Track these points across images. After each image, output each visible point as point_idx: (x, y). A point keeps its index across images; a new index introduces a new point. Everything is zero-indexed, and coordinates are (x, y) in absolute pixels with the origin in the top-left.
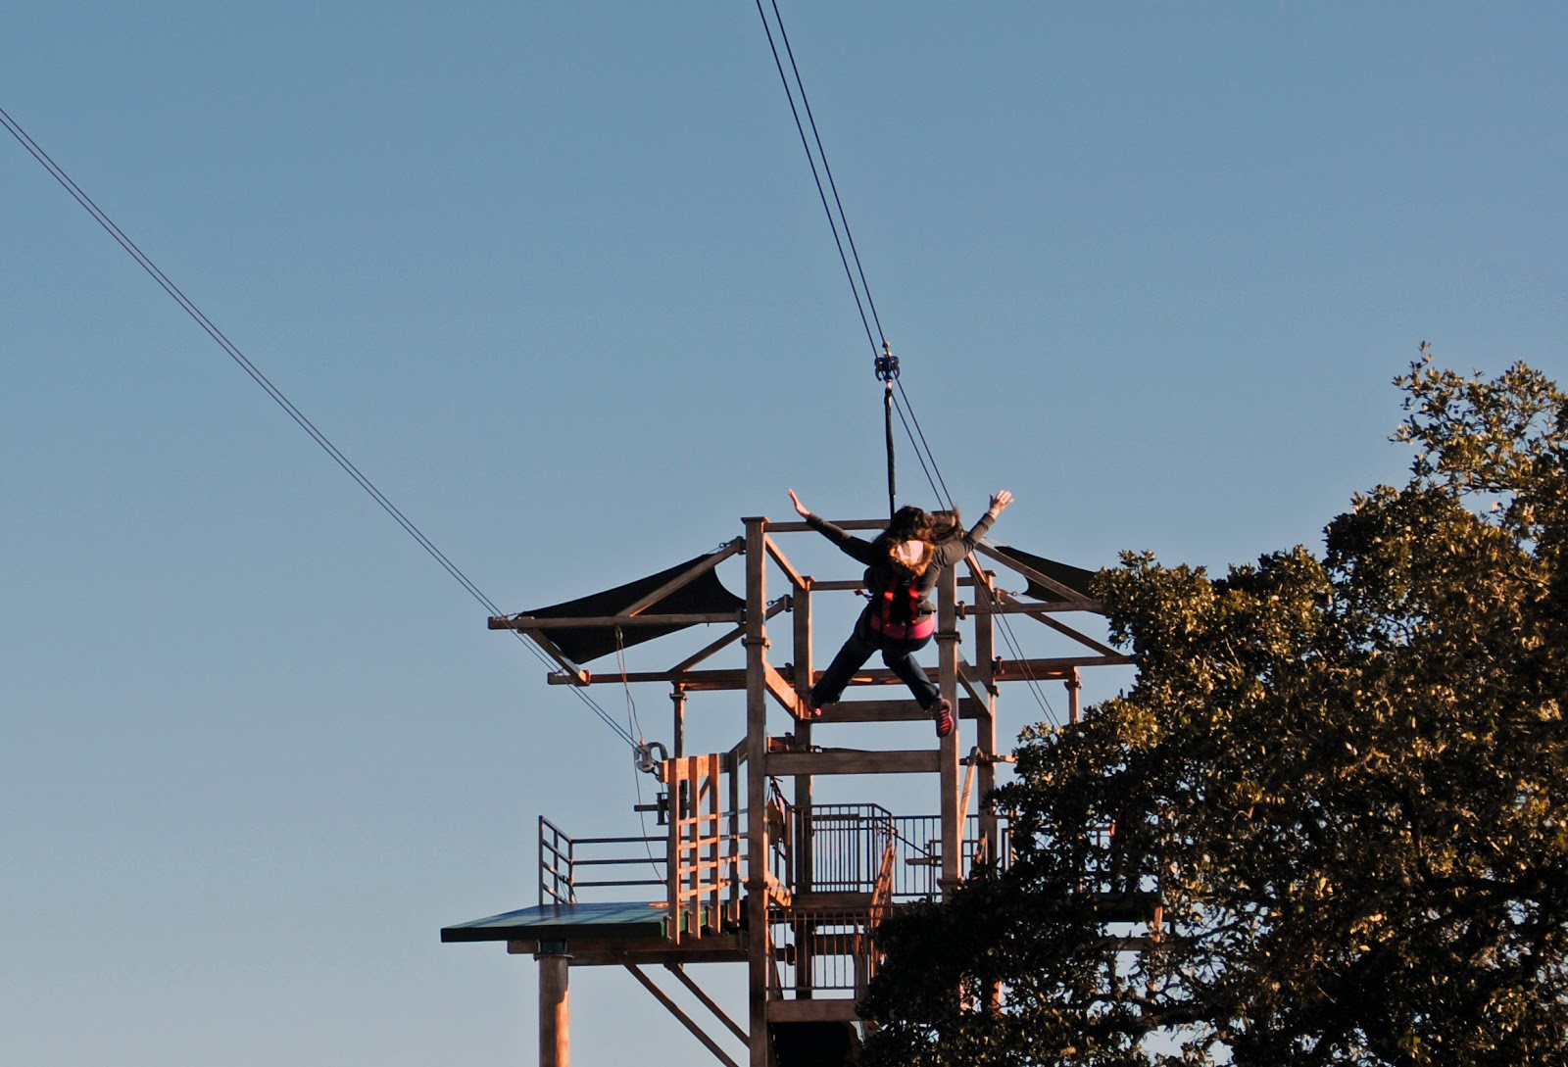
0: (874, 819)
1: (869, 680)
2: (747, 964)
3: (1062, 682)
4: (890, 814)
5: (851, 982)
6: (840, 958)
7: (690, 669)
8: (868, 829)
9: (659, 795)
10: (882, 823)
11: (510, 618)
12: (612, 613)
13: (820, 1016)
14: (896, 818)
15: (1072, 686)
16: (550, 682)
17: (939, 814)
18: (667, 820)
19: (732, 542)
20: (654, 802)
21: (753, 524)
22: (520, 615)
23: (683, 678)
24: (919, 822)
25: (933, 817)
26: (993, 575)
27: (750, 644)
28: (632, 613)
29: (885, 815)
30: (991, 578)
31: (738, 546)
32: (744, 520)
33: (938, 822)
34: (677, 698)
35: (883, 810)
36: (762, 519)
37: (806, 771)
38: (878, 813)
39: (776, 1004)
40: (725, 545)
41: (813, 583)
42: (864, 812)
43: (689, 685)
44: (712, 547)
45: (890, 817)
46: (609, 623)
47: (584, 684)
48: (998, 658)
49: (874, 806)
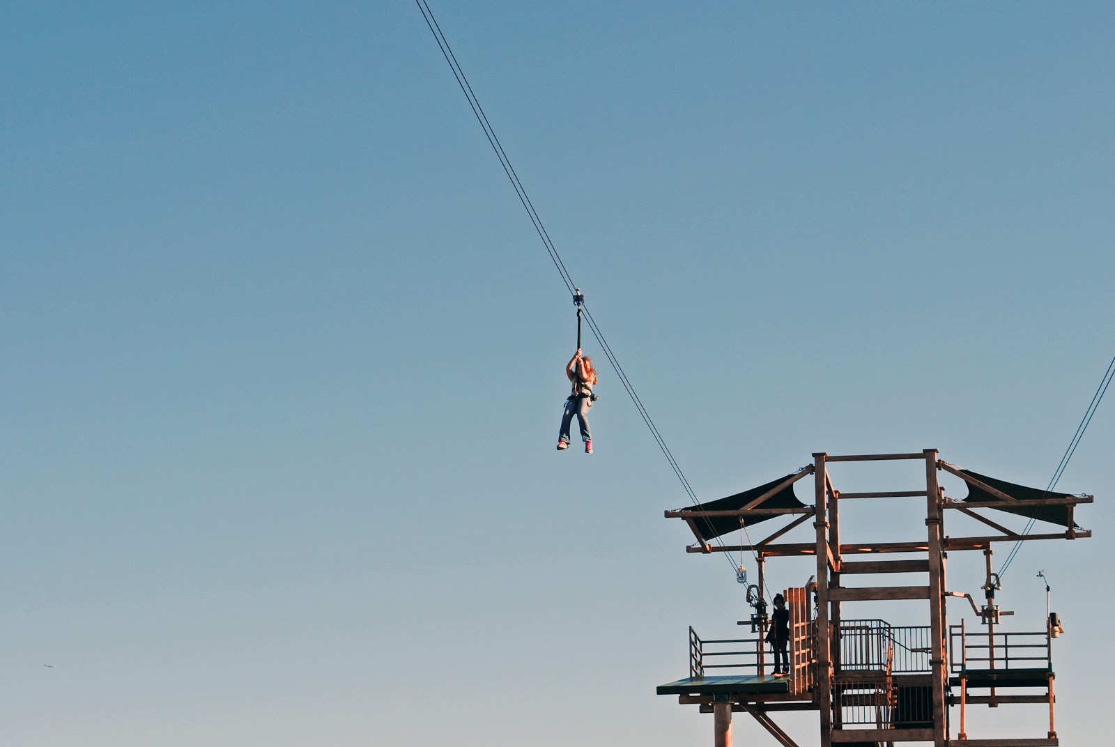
0: (880, 628)
1: (870, 550)
2: (819, 711)
3: (982, 551)
4: (889, 625)
5: (874, 720)
6: (867, 708)
7: (769, 544)
8: (877, 634)
9: (752, 615)
10: (885, 631)
11: (677, 511)
12: (738, 508)
13: (847, 739)
14: (894, 628)
15: (988, 553)
16: (688, 551)
17: (930, 625)
18: (757, 630)
19: (806, 467)
20: (749, 619)
21: (819, 456)
22: (683, 510)
23: (765, 549)
24: (913, 630)
25: (927, 627)
26: (944, 490)
27: (818, 525)
28: (748, 508)
29: (887, 626)
30: (942, 491)
31: (809, 469)
32: (814, 455)
33: (929, 629)
34: (760, 561)
35: (885, 623)
36: (824, 454)
37: (837, 599)
38: (883, 625)
39: (836, 732)
40: (802, 469)
41: (839, 494)
42: (874, 624)
43: (766, 553)
44: (794, 470)
45: (890, 628)
46: (735, 514)
47: (709, 552)
48: (947, 537)
49: (880, 620)
